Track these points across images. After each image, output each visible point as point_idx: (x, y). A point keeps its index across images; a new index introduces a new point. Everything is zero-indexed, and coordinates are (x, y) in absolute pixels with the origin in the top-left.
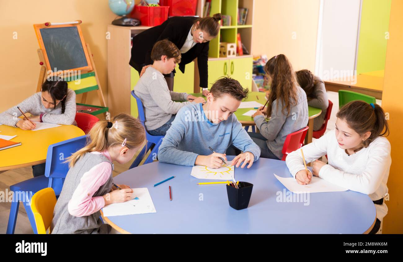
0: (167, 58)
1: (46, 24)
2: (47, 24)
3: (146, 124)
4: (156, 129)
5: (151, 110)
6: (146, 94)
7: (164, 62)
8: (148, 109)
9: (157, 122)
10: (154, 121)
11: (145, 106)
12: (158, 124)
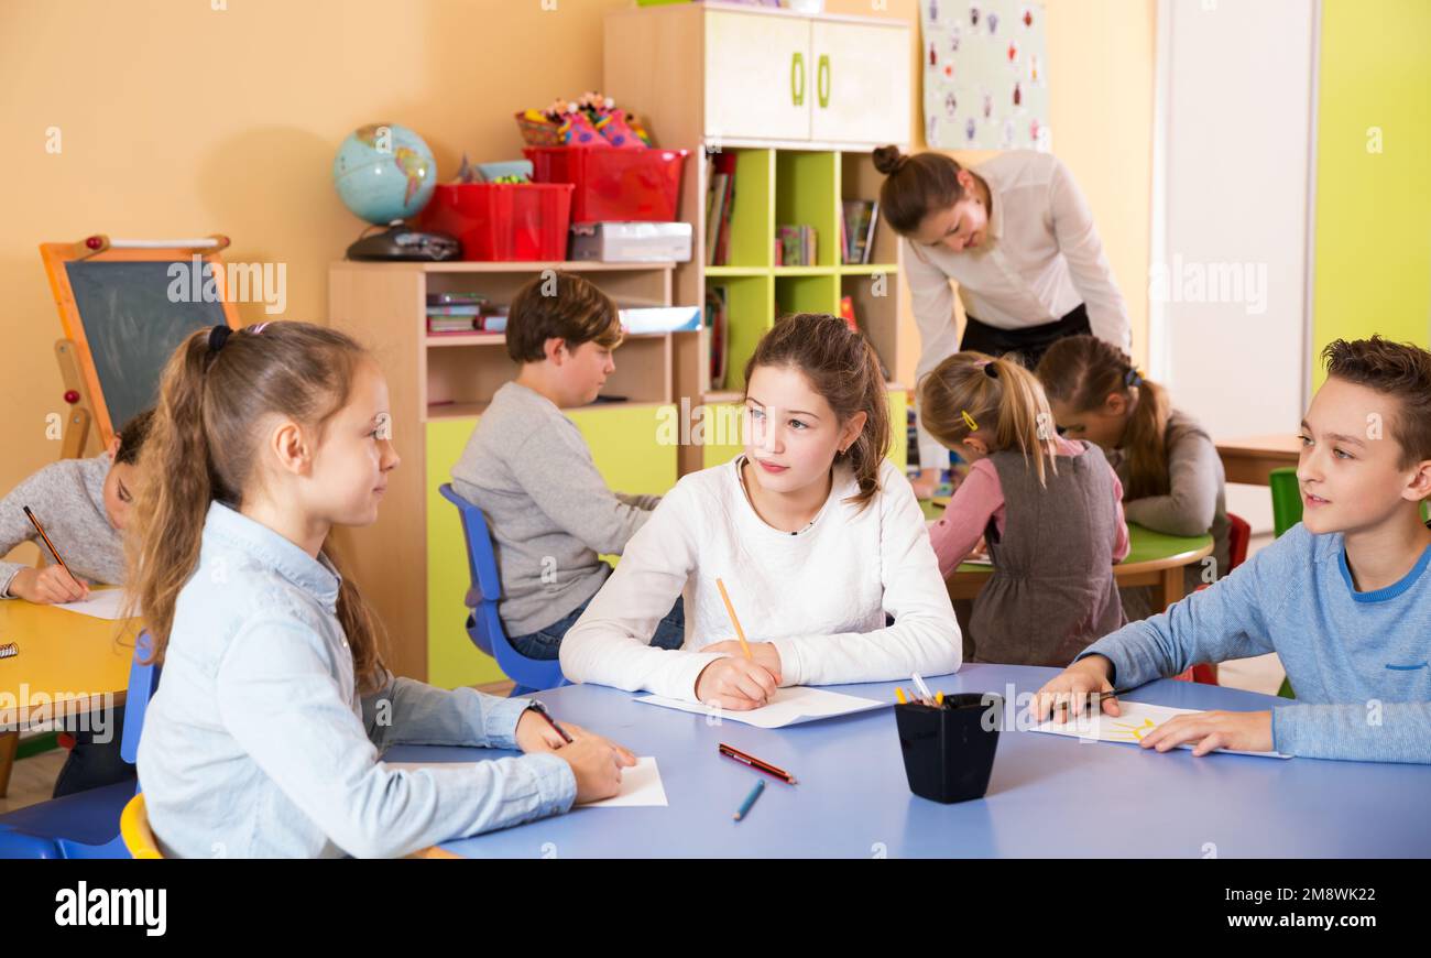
0: (567, 346)
1: (92, 242)
2: (94, 244)
3: (505, 609)
4: (542, 631)
5: (525, 554)
6: (501, 490)
7: (559, 364)
8: (508, 547)
9: (549, 601)
10: (535, 597)
11: (498, 536)
12: (552, 607)
